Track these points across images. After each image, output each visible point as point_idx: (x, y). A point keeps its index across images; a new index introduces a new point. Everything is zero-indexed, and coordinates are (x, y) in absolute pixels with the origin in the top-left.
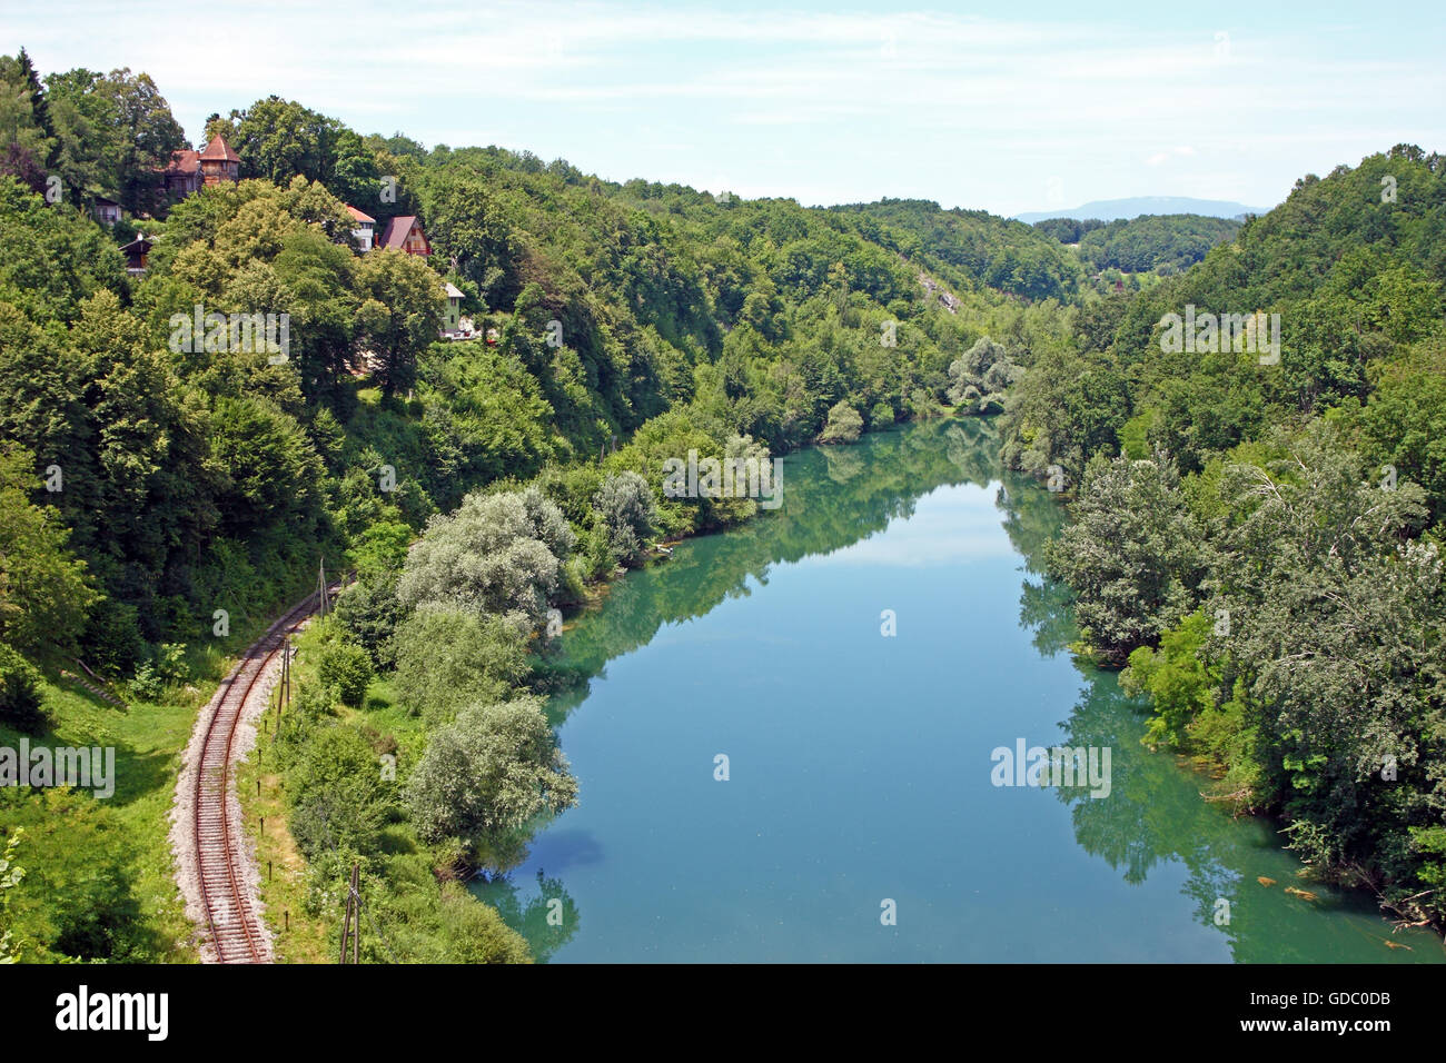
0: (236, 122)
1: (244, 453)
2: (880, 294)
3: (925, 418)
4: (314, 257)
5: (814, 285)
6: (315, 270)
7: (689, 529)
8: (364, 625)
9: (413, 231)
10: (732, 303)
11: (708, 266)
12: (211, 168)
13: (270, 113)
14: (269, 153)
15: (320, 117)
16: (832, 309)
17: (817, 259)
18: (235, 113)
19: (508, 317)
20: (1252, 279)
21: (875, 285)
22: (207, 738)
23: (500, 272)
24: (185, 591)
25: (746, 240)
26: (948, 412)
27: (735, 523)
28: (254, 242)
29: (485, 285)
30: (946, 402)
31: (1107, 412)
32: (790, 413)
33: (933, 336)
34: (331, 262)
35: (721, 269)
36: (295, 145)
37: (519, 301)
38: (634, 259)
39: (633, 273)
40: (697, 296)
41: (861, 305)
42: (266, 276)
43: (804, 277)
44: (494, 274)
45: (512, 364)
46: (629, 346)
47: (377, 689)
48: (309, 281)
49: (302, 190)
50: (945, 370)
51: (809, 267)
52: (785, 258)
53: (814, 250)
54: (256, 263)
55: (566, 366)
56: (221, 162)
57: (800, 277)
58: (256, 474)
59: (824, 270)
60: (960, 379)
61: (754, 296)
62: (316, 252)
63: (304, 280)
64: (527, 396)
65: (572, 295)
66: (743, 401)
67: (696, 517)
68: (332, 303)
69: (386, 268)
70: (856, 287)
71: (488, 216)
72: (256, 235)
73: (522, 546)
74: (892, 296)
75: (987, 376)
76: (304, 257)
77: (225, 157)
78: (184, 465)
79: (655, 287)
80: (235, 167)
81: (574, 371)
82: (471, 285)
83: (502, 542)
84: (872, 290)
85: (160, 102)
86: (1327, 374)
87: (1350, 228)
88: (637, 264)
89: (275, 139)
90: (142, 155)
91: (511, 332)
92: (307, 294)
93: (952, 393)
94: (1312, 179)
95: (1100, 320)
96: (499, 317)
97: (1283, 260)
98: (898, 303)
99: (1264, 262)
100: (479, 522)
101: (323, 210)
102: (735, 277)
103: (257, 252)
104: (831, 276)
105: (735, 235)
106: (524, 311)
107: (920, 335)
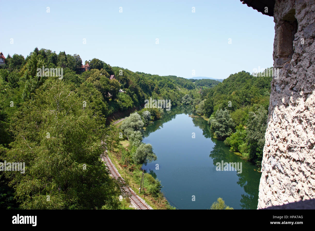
0: (90, 62)
2: (172, 88)
3: (179, 105)
4: (105, 80)
5: (163, 87)
6: (105, 82)
7: (153, 119)
9: (114, 77)
10: (153, 88)
11: (149, 83)
12: (86, 68)
13: (95, 60)
14: (94, 66)
15: (101, 61)
16: (165, 90)
17: (163, 83)
18: (90, 60)
19: (127, 89)
20: (226, 87)
21: (171, 87)
23: (126, 83)
25: (153, 80)
26: (182, 104)
27: (159, 119)
28: (96, 77)
29: (124, 85)
30: (181, 103)
33: (179, 94)
34: (107, 81)
35: (151, 84)
36: (98, 65)
37: (129, 87)
38: (141, 82)
39: (140, 84)
40: (149, 87)
41: (169, 89)
42: (98, 82)
43: (162, 85)
44: (125, 83)
45: (128, 96)
46: (142, 94)
49: (103, 70)
50: (181, 98)
51: (162, 84)
52: (159, 83)
53: (163, 82)
54: (97, 80)
55: (135, 96)
56: (88, 67)
57: (161, 85)
59: (164, 85)
60: (183, 100)
61: (156, 87)
62: (105, 79)
63: (103, 83)
64: (130, 100)
65: (135, 86)
68: (107, 86)
69: (113, 82)
70: (168, 87)
71: (124, 75)
73: (139, 121)
74: (173, 88)
75: (187, 99)
76: (103, 80)
77: (88, 66)
79: (143, 86)
80: (90, 68)
81: (136, 97)
82: (122, 85)
83: (136, 121)
84: (170, 88)
85: (80, 59)
87: (239, 81)
88: (141, 83)
89: (95, 64)
90: (78, 66)
91: (128, 91)
92: (104, 85)
93: (182, 102)
94: (232, 75)
95: (204, 92)
96: (126, 89)
98: (174, 89)
99: (228, 85)
100: (133, 117)
101: (105, 73)
102: (153, 85)
103: (96, 79)
104: (165, 85)
105: (152, 79)
106: (130, 88)
107: (177, 94)
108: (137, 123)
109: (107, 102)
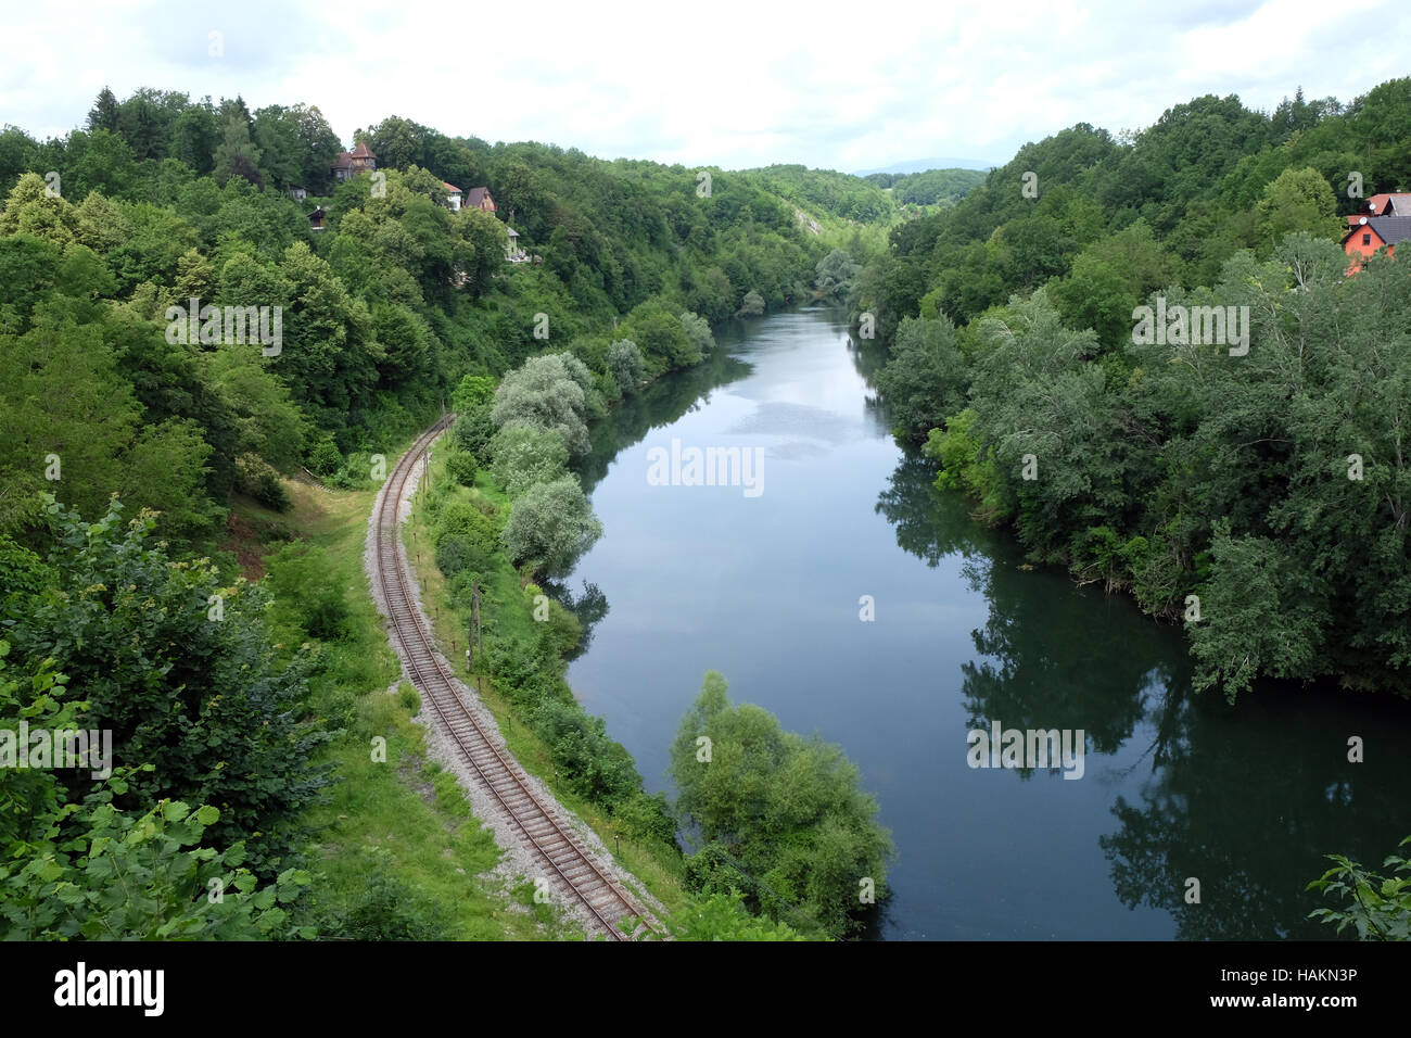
0: (372, 133)
1: (392, 338)
2: (772, 223)
4: (426, 215)
5: (732, 220)
6: (427, 223)
7: (662, 373)
8: (472, 439)
9: (484, 196)
10: (682, 233)
11: (668, 210)
12: (358, 162)
13: (394, 127)
14: (393, 151)
15: (423, 128)
16: (744, 234)
17: (734, 203)
18: (371, 127)
19: (546, 247)
21: (769, 218)
22: (383, 509)
23: (540, 219)
24: (362, 422)
26: (816, 295)
27: (689, 368)
28: (388, 207)
29: (532, 227)
30: (814, 289)
31: (910, 291)
32: (720, 299)
33: (805, 248)
34: (436, 218)
35: (675, 212)
36: (409, 145)
37: (552, 237)
38: (621, 208)
39: (621, 216)
40: (661, 229)
41: (762, 231)
42: (397, 228)
43: (726, 215)
44: (536, 221)
45: (551, 277)
46: (621, 262)
47: (480, 476)
48: (424, 230)
49: (415, 173)
50: (813, 269)
53: (731, 198)
54: (391, 221)
55: (583, 276)
56: (365, 158)
57: (723, 215)
58: (400, 350)
59: (738, 210)
60: (822, 274)
61: (696, 227)
62: (426, 211)
63: (420, 230)
64: (560, 294)
65: (585, 231)
66: (692, 292)
67: (666, 366)
68: (438, 243)
69: (469, 220)
70: (758, 220)
71: (531, 185)
72: (388, 203)
73: (561, 384)
74: (779, 225)
75: (838, 271)
76: (419, 215)
77: (367, 155)
78: (356, 347)
79: (635, 224)
80: (373, 161)
81: (589, 279)
82: (522, 228)
83: (551, 382)
84: (768, 221)
85: (323, 122)
86: (1039, 264)
88: (623, 211)
89: (397, 142)
90: (316, 157)
91: (549, 256)
92: (422, 239)
93: (818, 283)
94: (1030, 144)
96: (540, 248)
97: (1013, 195)
98: (784, 228)
99: (1002, 196)
101: (429, 186)
102: (684, 216)
103: (389, 213)
104: (743, 214)
106: (556, 243)
107: (798, 247)
108: (551, 392)
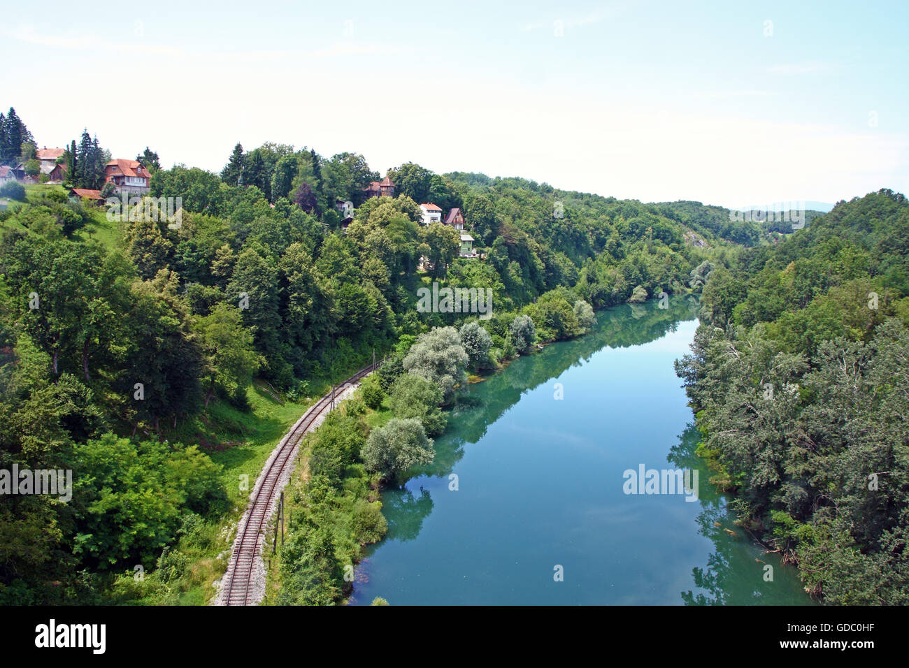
0: (396, 171)
1: (351, 305)
2: (666, 240)
3: (678, 293)
4: (401, 227)
5: (639, 236)
6: (401, 232)
7: (553, 339)
8: (388, 376)
9: (458, 214)
10: (601, 243)
11: (592, 228)
12: (384, 189)
13: (407, 168)
14: (405, 183)
15: (425, 170)
16: (645, 246)
17: (641, 225)
18: (396, 168)
19: (490, 248)
20: (810, 244)
21: (664, 236)
23: (490, 231)
24: (319, 358)
25: (612, 216)
26: (689, 291)
27: (573, 337)
28: (380, 220)
29: (484, 236)
30: (689, 287)
32: (615, 290)
33: (687, 258)
34: (407, 227)
35: (597, 229)
36: (415, 180)
37: (494, 243)
38: (558, 225)
39: (557, 230)
40: (584, 240)
41: (658, 245)
42: (381, 234)
43: (635, 233)
44: (488, 232)
45: (490, 269)
46: (546, 261)
47: (386, 402)
48: (398, 236)
49: (403, 200)
50: (689, 274)
51: (637, 228)
52: (628, 224)
53: (640, 222)
54: (379, 229)
55: (513, 268)
56: (388, 187)
57: (634, 232)
58: (355, 314)
59: (643, 230)
60: (695, 278)
61: (610, 240)
62: (403, 224)
63: (396, 236)
64: (494, 281)
65: (520, 241)
66: (594, 285)
67: (557, 334)
68: (407, 245)
69: (435, 230)
70: (657, 237)
71: (487, 209)
72: (381, 217)
73: (453, 348)
74: (672, 241)
75: (706, 277)
76: (397, 226)
77: (389, 185)
78: (323, 310)
79: (566, 236)
80: (393, 189)
81: (517, 271)
82: (478, 236)
83: (445, 347)
84: (663, 239)
85: (365, 165)
87: (852, 224)
88: (559, 227)
89: (408, 178)
90: (358, 185)
91: (490, 255)
92: (397, 241)
93: (691, 283)
94: (843, 202)
95: (749, 257)
96: (487, 249)
97: (821, 237)
98: (674, 244)
99: (815, 237)
100: (437, 338)
101: (410, 208)
102: (603, 232)
103: (380, 224)
104: (646, 233)
105: (608, 215)
106: (496, 247)
107: (682, 258)
108: (444, 354)
109: (404, 288)
